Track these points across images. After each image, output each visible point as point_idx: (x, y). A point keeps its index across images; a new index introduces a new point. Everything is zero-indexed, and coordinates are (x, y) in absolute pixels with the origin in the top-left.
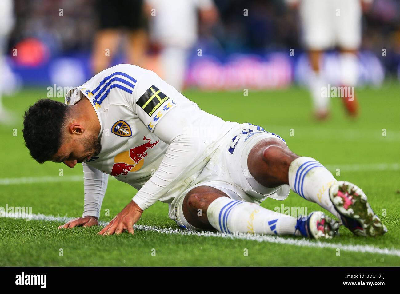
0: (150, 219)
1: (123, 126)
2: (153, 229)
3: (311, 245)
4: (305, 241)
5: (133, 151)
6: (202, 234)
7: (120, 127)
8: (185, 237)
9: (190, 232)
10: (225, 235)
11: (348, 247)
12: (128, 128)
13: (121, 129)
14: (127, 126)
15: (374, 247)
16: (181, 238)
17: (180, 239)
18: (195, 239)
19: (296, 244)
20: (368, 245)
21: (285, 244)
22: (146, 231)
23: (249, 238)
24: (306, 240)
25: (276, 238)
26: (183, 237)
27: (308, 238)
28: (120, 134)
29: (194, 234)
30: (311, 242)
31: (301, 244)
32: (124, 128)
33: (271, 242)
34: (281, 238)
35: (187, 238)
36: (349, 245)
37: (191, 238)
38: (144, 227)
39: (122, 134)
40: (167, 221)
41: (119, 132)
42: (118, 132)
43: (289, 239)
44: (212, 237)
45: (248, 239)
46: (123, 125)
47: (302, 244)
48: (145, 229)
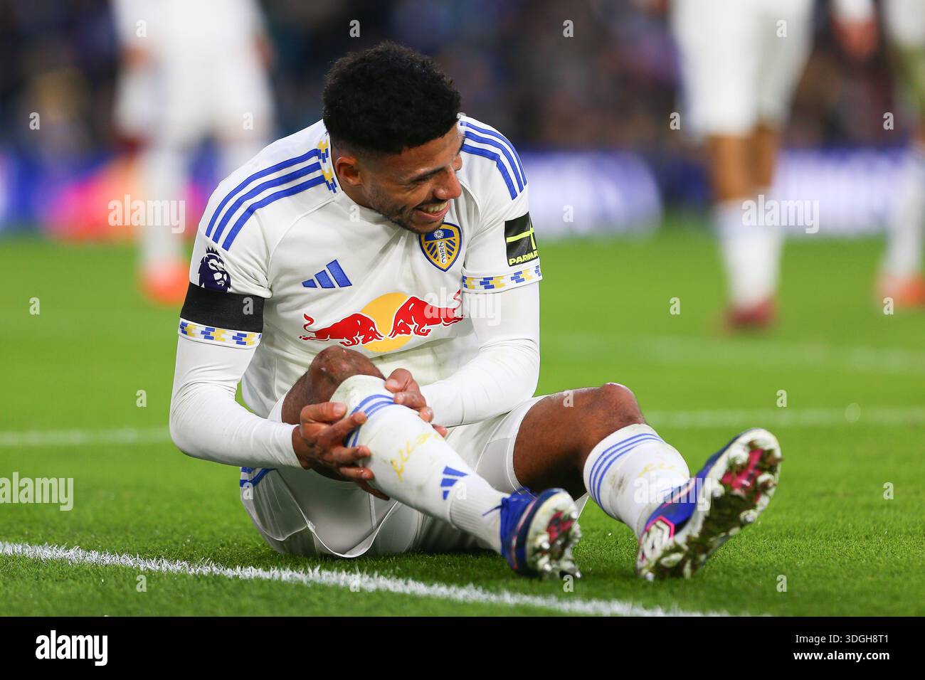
0: (116, 537)
1: (449, 241)
2: (123, 561)
3: (487, 599)
4: (473, 591)
5: (413, 304)
6: (235, 573)
7: (444, 237)
8: (196, 579)
9: (209, 568)
10: (288, 576)
11: (572, 604)
12: (455, 253)
13: (438, 243)
14: (456, 248)
15: (631, 605)
16: (187, 581)
17: (186, 583)
18: (219, 585)
19: (454, 596)
20: (619, 601)
21: (428, 598)
22: (106, 565)
23: (346, 582)
24: (476, 589)
25: (406, 584)
26: (192, 579)
27: (480, 584)
28: (428, 249)
29: (218, 573)
30: (487, 592)
31: (464, 596)
32: (447, 246)
33: (396, 591)
34: (417, 583)
35: (202, 582)
36: (574, 599)
37: (210, 581)
38: (103, 555)
39: (431, 253)
40: (155, 543)
41: (432, 244)
42: (429, 242)
43: (436, 586)
44: (258, 579)
45: (342, 584)
46: (451, 239)
47: (466, 597)
48: (103, 560)
